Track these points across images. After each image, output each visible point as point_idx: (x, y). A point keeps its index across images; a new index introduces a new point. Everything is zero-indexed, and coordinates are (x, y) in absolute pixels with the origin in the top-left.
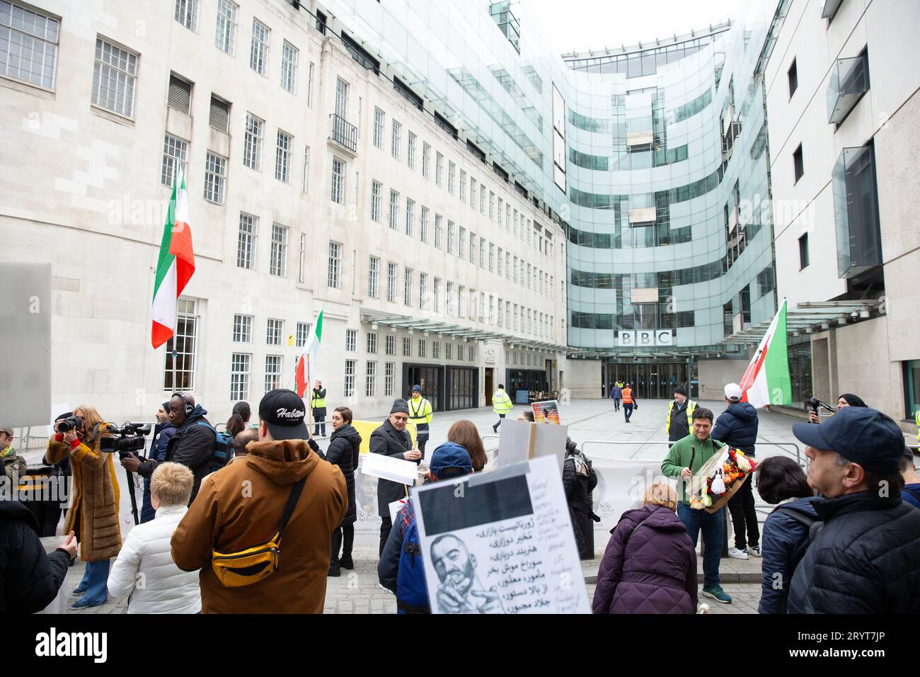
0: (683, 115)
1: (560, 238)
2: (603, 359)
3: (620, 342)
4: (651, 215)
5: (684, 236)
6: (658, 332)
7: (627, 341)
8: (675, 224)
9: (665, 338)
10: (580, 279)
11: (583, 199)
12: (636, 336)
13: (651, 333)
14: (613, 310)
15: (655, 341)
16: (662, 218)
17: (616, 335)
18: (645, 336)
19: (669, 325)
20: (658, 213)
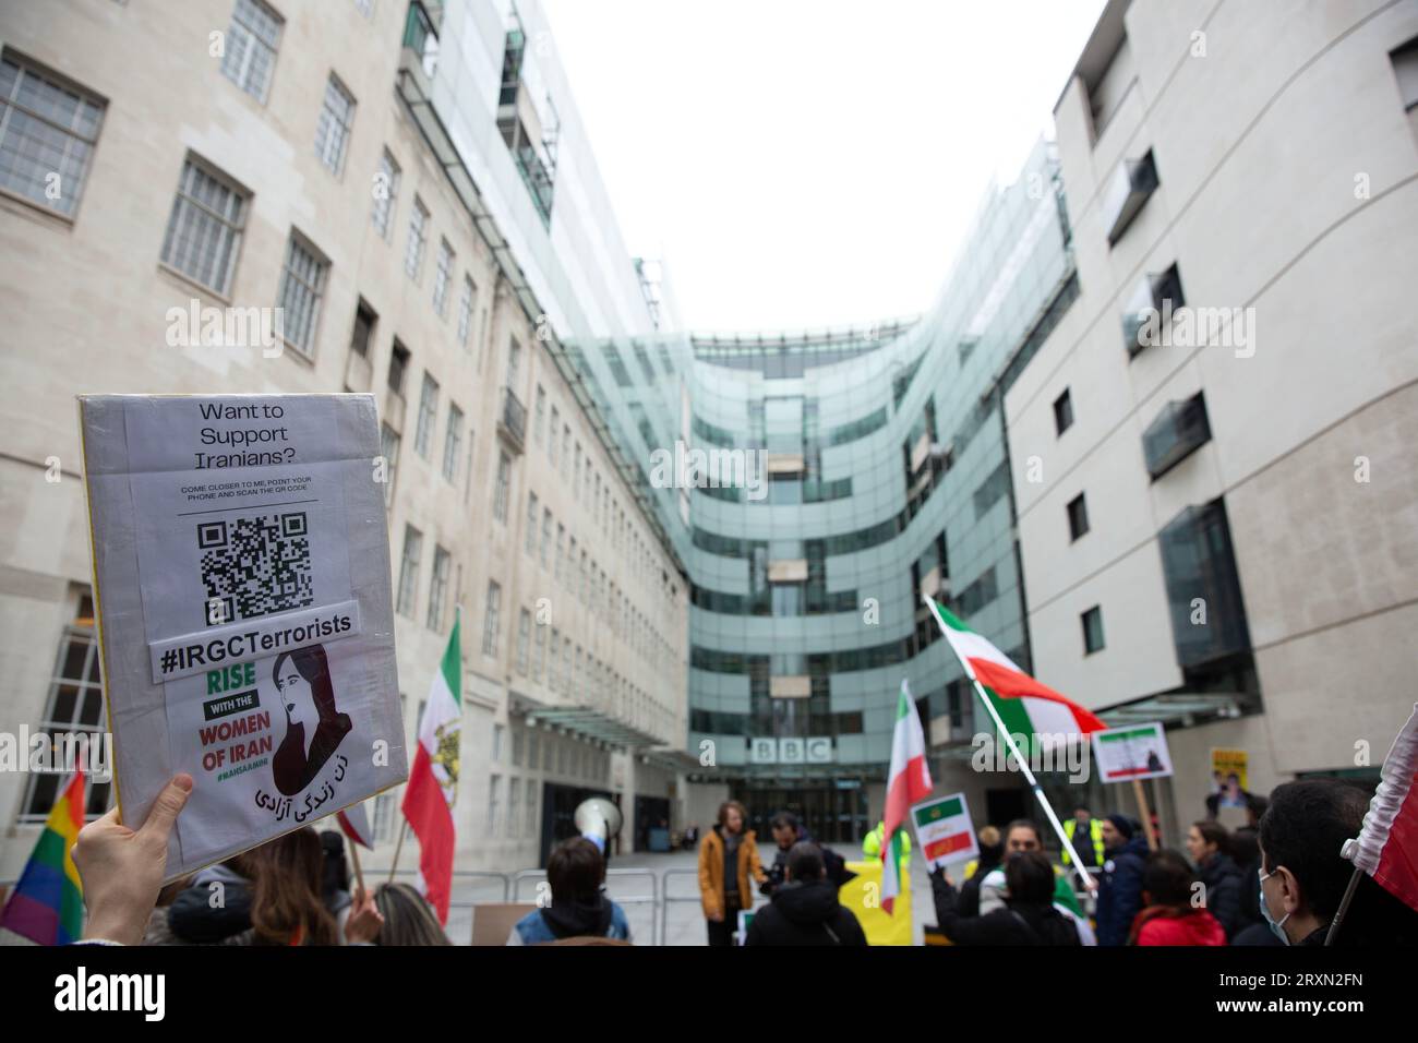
0: (844, 436)
1: (683, 597)
2: (729, 781)
3: (756, 756)
4: (798, 571)
5: (847, 602)
6: (811, 741)
7: (764, 754)
8: (834, 586)
9: (820, 751)
10: (703, 660)
11: (708, 542)
12: (778, 746)
13: (799, 742)
14: (743, 707)
15: (805, 756)
16: (817, 577)
17: (749, 745)
18: (791, 748)
19: (826, 733)
20: (810, 568)
